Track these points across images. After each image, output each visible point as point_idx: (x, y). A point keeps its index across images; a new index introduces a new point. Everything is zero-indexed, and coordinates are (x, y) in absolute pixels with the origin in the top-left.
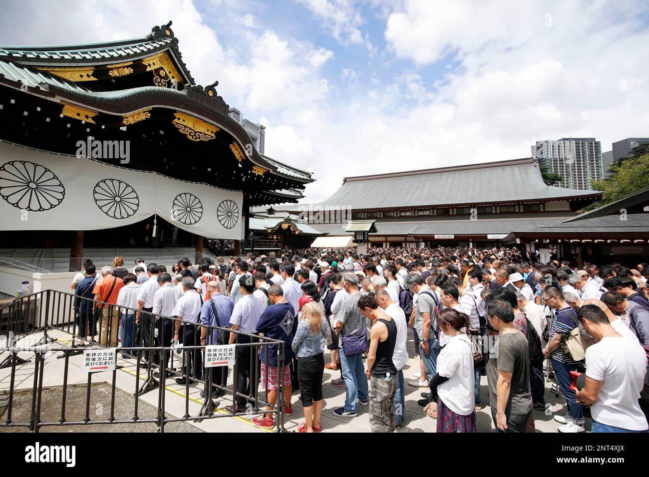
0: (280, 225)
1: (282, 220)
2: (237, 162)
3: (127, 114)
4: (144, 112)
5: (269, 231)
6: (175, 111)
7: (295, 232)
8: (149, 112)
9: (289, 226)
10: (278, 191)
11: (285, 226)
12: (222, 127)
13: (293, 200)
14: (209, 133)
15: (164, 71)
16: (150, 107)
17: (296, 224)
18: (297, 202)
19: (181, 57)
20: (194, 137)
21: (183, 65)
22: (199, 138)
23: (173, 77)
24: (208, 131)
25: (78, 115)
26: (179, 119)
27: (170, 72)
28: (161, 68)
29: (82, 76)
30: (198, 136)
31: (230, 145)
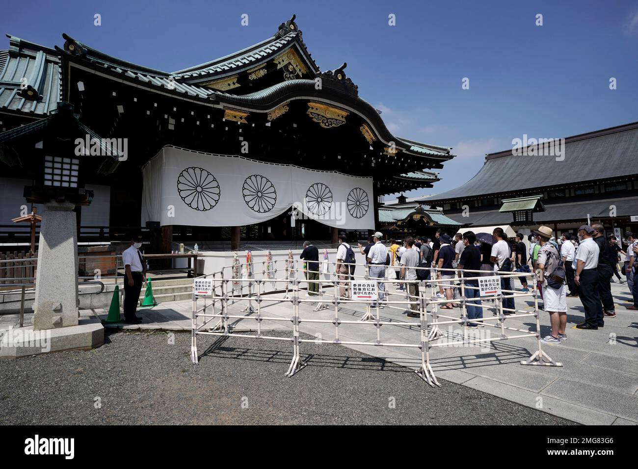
2: (369, 145)
3: (270, 110)
4: (283, 107)
6: (309, 101)
8: (288, 105)
12: (352, 110)
14: (340, 118)
15: (292, 66)
16: (288, 101)
19: (306, 48)
20: (327, 124)
21: (309, 56)
22: (332, 124)
23: (300, 70)
24: (339, 116)
25: (235, 117)
26: (312, 108)
27: (297, 66)
28: (290, 63)
29: (229, 85)
30: (330, 123)
31: (361, 128)
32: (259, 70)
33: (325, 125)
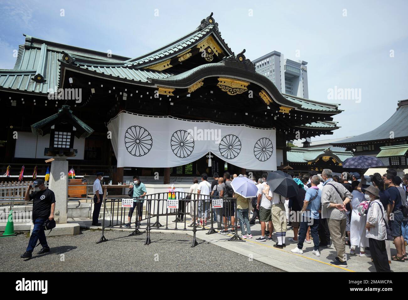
0: (320, 157)
1: (322, 153)
2: (266, 105)
3: (190, 86)
4: (200, 83)
5: (309, 163)
6: (218, 77)
7: (338, 164)
8: (203, 81)
9: (331, 159)
10: (308, 125)
11: (326, 158)
12: (252, 81)
13: (328, 131)
14: (243, 87)
15: (211, 49)
16: (203, 79)
17: (338, 156)
18: (332, 133)
19: (221, 35)
20: (233, 92)
21: (223, 41)
22: (236, 92)
23: (217, 51)
24: (242, 86)
25: (165, 92)
26: (221, 82)
27: (214, 48)
28: (209, 47)
29: (165, 66)
30: (235, 91)
31: (260, 93)
32: (186, 54)
33: (231, 93)
